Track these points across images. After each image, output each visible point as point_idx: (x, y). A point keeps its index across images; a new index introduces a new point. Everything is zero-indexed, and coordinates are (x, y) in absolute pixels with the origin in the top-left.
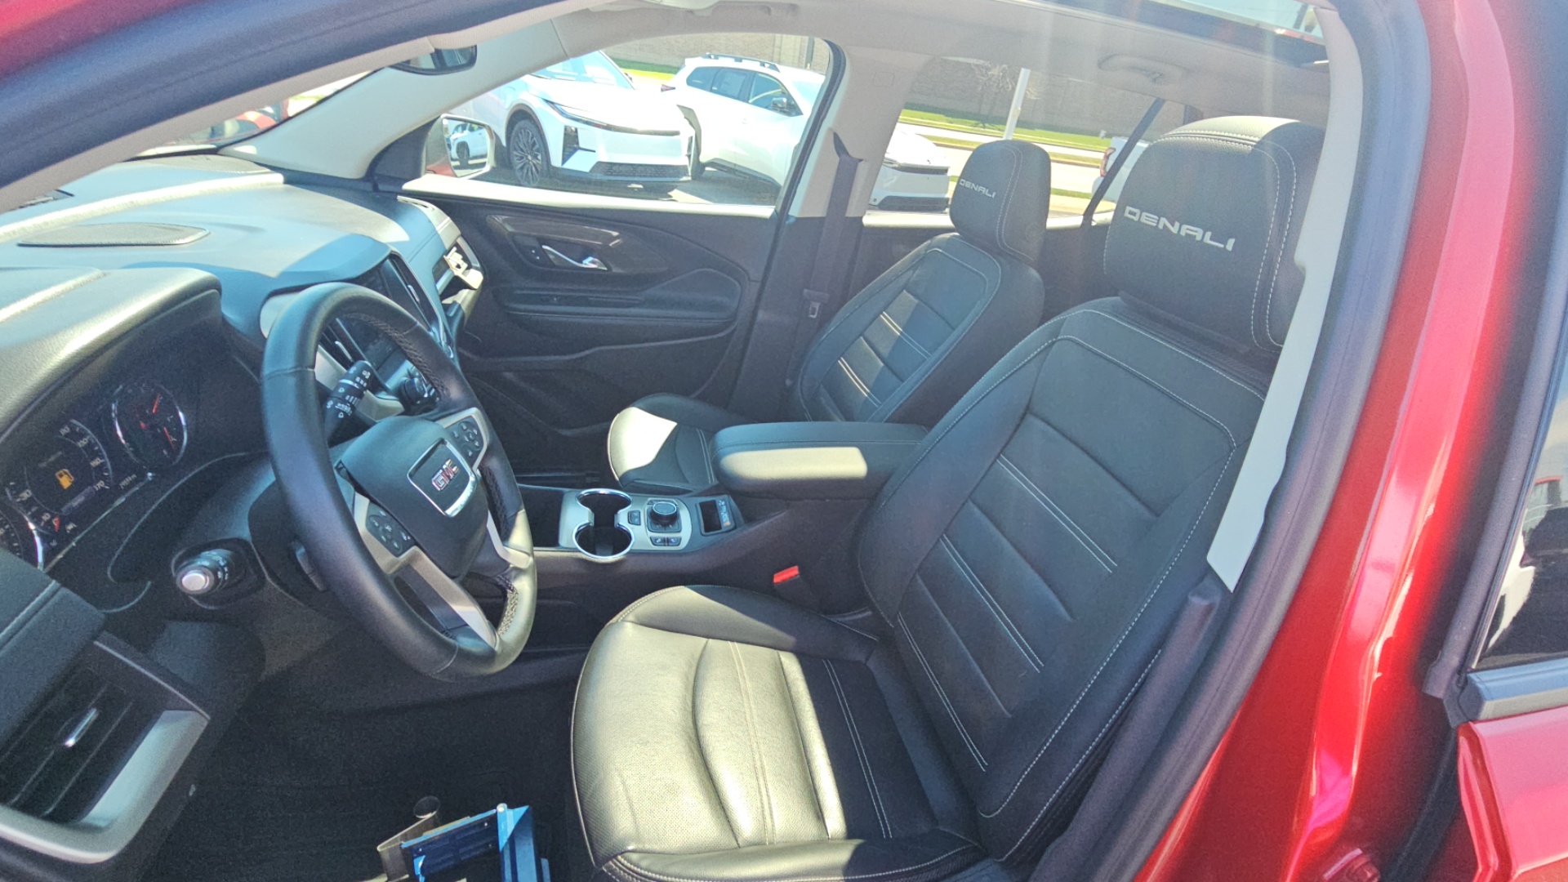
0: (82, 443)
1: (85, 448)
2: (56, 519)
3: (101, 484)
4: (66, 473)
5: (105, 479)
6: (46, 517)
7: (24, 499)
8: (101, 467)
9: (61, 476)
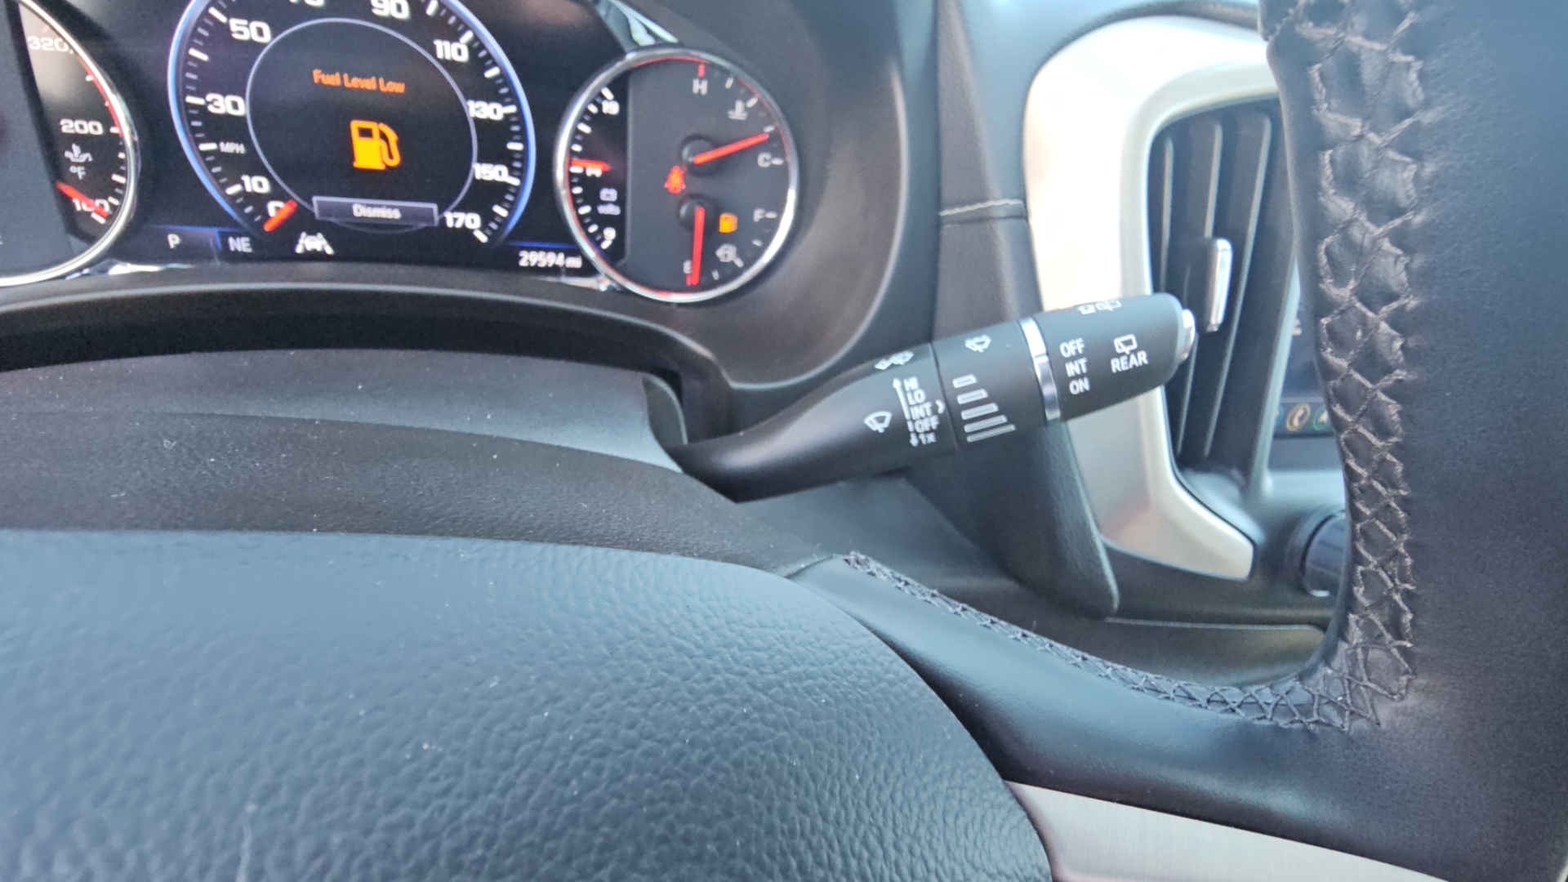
0: (481, 110)
1: (483, 125)
2: (280, 204)
3: (471, 221)
4: (383, 136)
5: (487, 217)
6: (256, 184)
7: (211, 109)
8: (496, 191)
9: (366, 133)
